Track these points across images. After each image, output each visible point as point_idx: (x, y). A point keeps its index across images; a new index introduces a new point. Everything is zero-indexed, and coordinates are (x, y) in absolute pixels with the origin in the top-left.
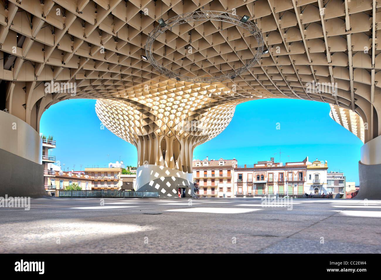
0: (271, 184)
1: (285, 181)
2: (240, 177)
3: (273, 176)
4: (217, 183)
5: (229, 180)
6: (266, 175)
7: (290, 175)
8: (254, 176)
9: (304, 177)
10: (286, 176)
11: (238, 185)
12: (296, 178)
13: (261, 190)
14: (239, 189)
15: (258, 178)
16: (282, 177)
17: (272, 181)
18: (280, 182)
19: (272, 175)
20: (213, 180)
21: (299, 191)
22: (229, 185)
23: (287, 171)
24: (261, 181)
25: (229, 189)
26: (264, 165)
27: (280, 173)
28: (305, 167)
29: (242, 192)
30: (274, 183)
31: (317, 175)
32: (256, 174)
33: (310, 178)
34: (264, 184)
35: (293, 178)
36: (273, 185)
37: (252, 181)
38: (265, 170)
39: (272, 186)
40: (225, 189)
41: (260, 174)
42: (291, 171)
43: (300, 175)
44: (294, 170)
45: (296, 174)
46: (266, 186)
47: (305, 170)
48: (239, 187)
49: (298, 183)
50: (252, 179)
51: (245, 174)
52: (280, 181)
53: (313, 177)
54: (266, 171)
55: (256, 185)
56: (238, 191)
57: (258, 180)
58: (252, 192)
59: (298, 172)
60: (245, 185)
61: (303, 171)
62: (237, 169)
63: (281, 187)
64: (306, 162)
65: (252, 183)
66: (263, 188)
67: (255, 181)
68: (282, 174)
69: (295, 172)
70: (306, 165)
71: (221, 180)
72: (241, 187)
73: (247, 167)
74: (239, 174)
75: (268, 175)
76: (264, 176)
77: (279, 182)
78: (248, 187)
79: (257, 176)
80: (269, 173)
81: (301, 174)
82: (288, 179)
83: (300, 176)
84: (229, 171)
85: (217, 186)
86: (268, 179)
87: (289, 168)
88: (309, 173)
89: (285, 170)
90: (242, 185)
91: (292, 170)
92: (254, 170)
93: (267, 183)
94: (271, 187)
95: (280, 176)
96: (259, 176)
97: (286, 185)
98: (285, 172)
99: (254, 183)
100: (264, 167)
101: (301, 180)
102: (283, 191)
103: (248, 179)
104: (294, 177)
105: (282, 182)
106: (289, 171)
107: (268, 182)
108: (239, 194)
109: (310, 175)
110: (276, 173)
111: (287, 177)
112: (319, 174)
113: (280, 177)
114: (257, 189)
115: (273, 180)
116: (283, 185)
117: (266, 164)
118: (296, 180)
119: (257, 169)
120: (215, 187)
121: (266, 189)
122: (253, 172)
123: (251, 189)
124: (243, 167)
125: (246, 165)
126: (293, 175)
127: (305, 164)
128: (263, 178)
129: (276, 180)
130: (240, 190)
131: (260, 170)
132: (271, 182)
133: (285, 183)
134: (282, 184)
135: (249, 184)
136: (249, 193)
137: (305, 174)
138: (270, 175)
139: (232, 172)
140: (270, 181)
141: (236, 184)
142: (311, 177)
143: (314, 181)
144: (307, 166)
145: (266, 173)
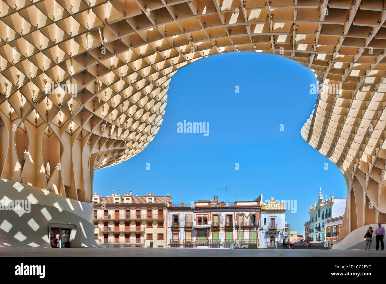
0: (216, 229)
1: (234, 225)
2: (176, 219)
3: (219, 219)
4: (143, 227)
5: (160, 223)
6: (209, 218)
7: (240, 217)
8: (194, 219)
9: (258, 221)
10: (235, 219)
11: (172, 231)
12: (248, 221)
13: (204, 238)
14: (174, 235)
15: (199, 221)
16: (230, 220)
17: (217, 225)
18: (228, 227)
19: (217, 217)
20: (138, 223)
21: (251, 239)
22: (161, 230)
23: (237, 213)
24: (203, 225)
25: (160, 236)
26: (206, 204)
27: (227, 215)
28: (259, 209)
29: (178, 239)
30: (220, 228)
31: (273, 219)
32: (197, 216)
33: (265, 223)
34: (208, 230)
35: (243, 222)
36: (218, 231)
37: (191, 225)
38: (209, 210)
39: (218, 233)
40: (155, 237)
41: (202, 216)
42: (241, 213)
43: (252, 218)
44: (245, 212)
45: (248, 217)
46: (211, 232)
47: (259, 211)
48: (174, 233)
49: (250, 229)
50: (192, 222)
51: (182, 215)
52: (228, 225)
53: (269, 221)
54: (210, 212)
55: (196, 230)
56: (173, 239)
57: (199, 224)
58: (192, 240)
59: (250, 214)
60: (182, 230)
61: (257, 213)
62: (171, 209)
63: (229, 234)
64: (259, 202)
65: (191, 227)
66: (206, 235)
67: (195, 224)
68: (230, 216)
69: (247, 214)
70: (261, 205)
71: (150, 224)
72: (178, 233)
73: (185, 206)
74: (174, 216)
75: (213, 218)
76: (207, 218)
77: (226, 227)
78: (185, 233)
79: (199, 218)
80: (214, 215)
81: (254, 217)
82: (238, 224)
83: (252, 220)
84: (161, 211)
85: (144, 232)
86: (213, 222)
87: (239, 209)
88: (263, 215)
89: (234, 211)
90: (178, 231)
91: (243, 212)
92: (195, 211)
93: (212, 229)
94: (216, 234)
95: (228, 218)
96: (201, 218)
97: (235, 232)
98: (234, 214)
99: (194, 228)
100: (207, 207)
101: (255, 224)
102: (232, 239)
103: (186, 223)
104: (246, 220)
105: (231, 227)
106: (239, 213)
107: (213, 227)
108: (174, 243)
109: (265, 219)
110: (223, 214)
111: (237, 221)
112: (276, 218)
113: (228, 221)
114: (198, 236)
115: (219, 225)
116: (232, 231)
117: (209, 203)
118: (248, 225)
119: (198, 209)
120: (141, 233)
121: (210, 237)
122: (192, 213)
123: (191, 236)
124: (180, 206)
125: (183, 203)
126: (243, 219)
127: (259, 204)
128: (206, 221)
129: (223, 224)
130: (176, 238)
131: (202, 210)
132: (216, 227)
133: (234, 229)
134: (230, 230)
135: (188, 229)
136: (187, 242)
137: (259, 217)
138: (215, 217)
139: (165, 212)
140: (215, 225)
141: (170, 229)
142: (265, 221)
143: (270, 227)
144: (261, 207)
145: (209, 215)
